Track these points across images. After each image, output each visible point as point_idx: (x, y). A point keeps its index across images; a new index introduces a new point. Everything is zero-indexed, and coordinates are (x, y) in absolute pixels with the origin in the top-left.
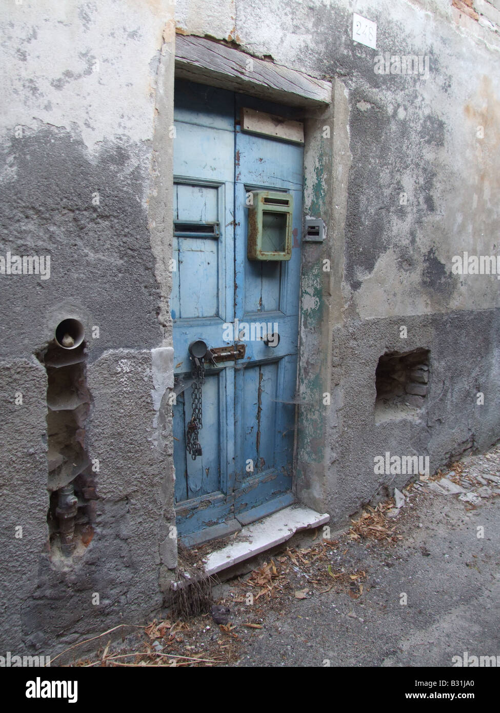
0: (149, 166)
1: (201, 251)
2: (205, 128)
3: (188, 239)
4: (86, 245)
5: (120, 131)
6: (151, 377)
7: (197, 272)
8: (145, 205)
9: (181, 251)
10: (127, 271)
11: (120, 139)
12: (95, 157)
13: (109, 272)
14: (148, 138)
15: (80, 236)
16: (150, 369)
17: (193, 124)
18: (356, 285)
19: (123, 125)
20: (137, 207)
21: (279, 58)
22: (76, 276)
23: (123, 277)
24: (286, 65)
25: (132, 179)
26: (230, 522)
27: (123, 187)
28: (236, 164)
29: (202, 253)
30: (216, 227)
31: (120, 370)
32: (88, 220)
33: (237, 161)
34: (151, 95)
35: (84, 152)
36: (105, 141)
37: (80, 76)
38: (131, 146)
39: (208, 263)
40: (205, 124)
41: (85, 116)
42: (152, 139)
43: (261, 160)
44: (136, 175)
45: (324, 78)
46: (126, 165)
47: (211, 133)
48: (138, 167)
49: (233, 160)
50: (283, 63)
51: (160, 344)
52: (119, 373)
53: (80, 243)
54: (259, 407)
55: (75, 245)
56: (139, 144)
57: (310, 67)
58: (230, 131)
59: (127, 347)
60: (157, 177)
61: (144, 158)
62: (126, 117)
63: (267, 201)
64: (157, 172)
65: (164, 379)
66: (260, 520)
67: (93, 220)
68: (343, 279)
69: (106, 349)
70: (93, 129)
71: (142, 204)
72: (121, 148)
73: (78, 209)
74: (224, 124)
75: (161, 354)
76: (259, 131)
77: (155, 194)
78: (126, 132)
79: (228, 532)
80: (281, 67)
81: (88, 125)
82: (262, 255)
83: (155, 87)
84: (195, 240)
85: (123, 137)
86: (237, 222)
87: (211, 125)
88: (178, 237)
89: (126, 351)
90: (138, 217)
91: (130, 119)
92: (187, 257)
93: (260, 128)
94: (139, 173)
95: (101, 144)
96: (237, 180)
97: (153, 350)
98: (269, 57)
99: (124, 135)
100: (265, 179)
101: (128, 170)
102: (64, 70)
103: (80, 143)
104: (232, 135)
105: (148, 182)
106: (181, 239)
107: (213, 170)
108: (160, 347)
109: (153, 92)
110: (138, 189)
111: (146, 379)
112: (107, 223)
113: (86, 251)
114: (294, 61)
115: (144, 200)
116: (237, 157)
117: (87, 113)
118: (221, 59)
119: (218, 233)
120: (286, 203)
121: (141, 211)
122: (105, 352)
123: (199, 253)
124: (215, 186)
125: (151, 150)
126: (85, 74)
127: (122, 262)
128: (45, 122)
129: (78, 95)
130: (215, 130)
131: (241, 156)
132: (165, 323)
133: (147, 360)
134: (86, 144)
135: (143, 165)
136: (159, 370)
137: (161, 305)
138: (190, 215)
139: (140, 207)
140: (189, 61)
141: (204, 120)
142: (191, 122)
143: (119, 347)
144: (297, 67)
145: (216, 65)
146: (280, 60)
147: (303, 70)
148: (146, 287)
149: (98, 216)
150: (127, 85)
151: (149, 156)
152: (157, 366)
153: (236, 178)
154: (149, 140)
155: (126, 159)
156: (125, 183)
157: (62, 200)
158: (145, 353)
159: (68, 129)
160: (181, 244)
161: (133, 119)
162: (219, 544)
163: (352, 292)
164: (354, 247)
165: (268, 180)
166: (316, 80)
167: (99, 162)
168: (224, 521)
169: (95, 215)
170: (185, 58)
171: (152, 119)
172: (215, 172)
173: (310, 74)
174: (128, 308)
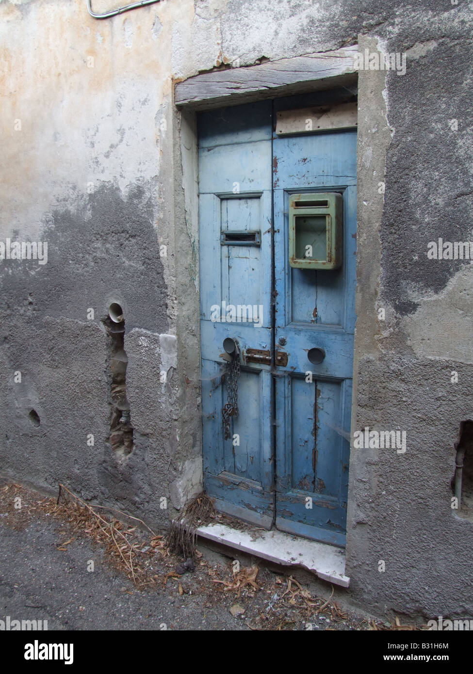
0: (157, 195)
1: (246, 258)
2: (243, 145)
3: (236, 247)
4: (124, 256)
5: (138, 175)
6: (159, 355)
7: (243, 276)
8: (155, 226)
9: (230, 258)
10: (146, 274)
11: (139, 180)
12: (126, 196)
13: (136, 275)
14: (156, 174)
15: (121, 250)
16: (160, 348)
17: (233, 144)
18: (406, 308)
19: (140, 170)
20: (150, 226)
21: (274, 53)
22: (119, 276)
23: (144, 278)
24: (286, 55)
25: (146, 207)
26: (266, 517)
27: (142, 214)
28: (274, 172)
29: (248, 259)
30: (257, 236)
31: (141, 343)
32: (125, 239)
33: (274, 169)
34: (157, 142)
35: (120, 194)
36: (131, 184)
37: (117, 145)
38: (145, 183)
39: (253, 269)
40: (243, 141)
41: (120, 170)
42: (158, 175)
43: (305, 160)
44: (149, 205)
45: (343, 45)
46: (143, 198)
47: (249, 147)
48: (150, 198)
49: (270, 167)
50: (281, 56)
51: (167, 332)
52: (140, 346)
53: (121, 254)
54: (315, 425)
55: (118, 256)
56: (150, 181)
57: (319, 42)
58: (267, 140)
59: (146, 328)
60: (163, 203)
61: (153, 190)
62: (142, 164)
63: (298, 204)
64: (162, 200)
65: (169, 359)
66: (295, 536)
67: (127, 239)
68: (379, 297)
69: (134, 327)
70: (124, 178)
71: (153, 225)
72: (140, 187)
73: (119, 232)
74: (261, 134)
75: (166, 339)
76: (294, 131)
77: (162, 216)
78: (143, 175)
79: (255, 522)
80: (279, 62)
81: (121, 176)
82: (295, 262)
83: (159, 134)
84: (241, 248)
85: (140, 178)
86: (276, 229)
87: (249, 140)
88: (228, 245)
89: (145, 331)
90: (151, 235)
91: (144, 164)
92: (235, 263)
93: (296, 127)
94: (151, 202)
95: (128, 186)
96: (275, 187)
97: (161, 335)
98: (263, 59)
99: (141, 177)
100: (310, 179)
101: (145, 201)
102: (110, 145)
103: (118, 189)
104: (269, 143)
105: (157, 207)
106: (230, 247)
107: (250, 182)
108: (167, 334)
109: (158, 138)
110: (151, 214)
111: (157, 355)
112: (135, 240)
113: (124, 260)
114: (295, 47)
115: (154, 222)
116: (274, 163)
117: (121, 168)
118: (216, 85)
119: (258, 240)
120: (324, 204)
121: (153, 230)
122: (134, 329)
123: (245, 259)
124: (257, 196)
125: (158, 183)
126: (120, 143)
127: (143, 267)
128: (102, 180)
129: (117, 158)
130: (253, 144)
131: (279, 162)
132: (171, 316)
133: (156, 341)
134: (121, 189)
135: (153, 196)
136: (165, 351)
137: (168, 302)
138: (238, 226)
139: (152, 227)
140: (189, 100)
141: (243, 137)
142: (232, 143)
143: (141, 328)
144: (300, 52)
145: (212, 92)
146: (276, 55)
147: (310, 50)
148: (158, 287)
149: (129, 236)
150: (143, 140)
151: (157, 188)
152: (164, 348)
153: (274, 186)
154: (156, 176)
155: (143, 194)
156: (143, 211)
157: (111, 227)
158: (156, 336)
159: (112, 181)
160: (230, 251)
161: (146, 163)
162: (236, 523)
163: (398, 315)
164: (401, 254)
165: (314, 180)
166: (331, 53)
167: (128, 200)
168: (262, 512)
169: (128, 236)
170: (186, 99)
171: (158, 159)
172: (252, 183)
173: (321, 50)
174: (146, 301)
